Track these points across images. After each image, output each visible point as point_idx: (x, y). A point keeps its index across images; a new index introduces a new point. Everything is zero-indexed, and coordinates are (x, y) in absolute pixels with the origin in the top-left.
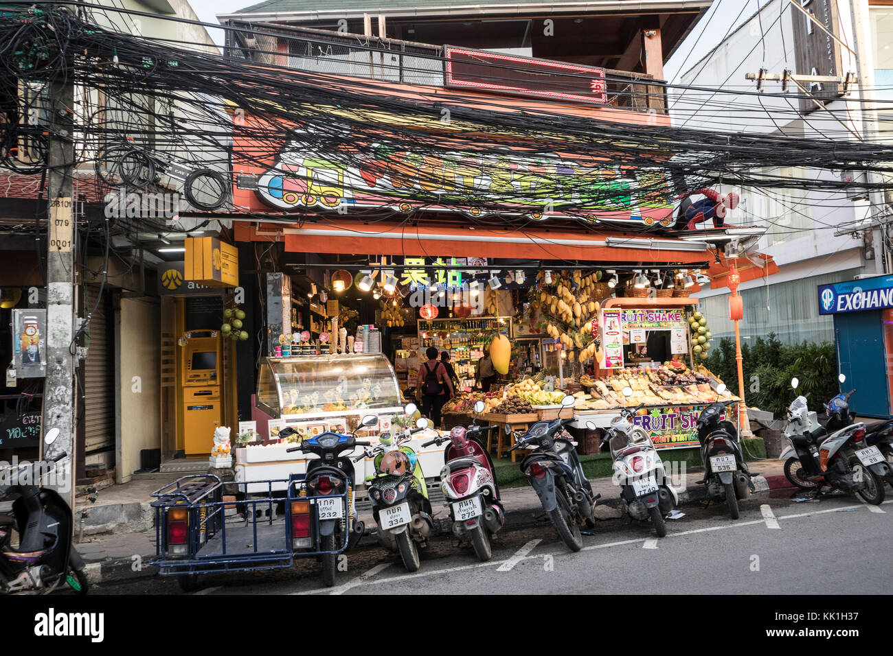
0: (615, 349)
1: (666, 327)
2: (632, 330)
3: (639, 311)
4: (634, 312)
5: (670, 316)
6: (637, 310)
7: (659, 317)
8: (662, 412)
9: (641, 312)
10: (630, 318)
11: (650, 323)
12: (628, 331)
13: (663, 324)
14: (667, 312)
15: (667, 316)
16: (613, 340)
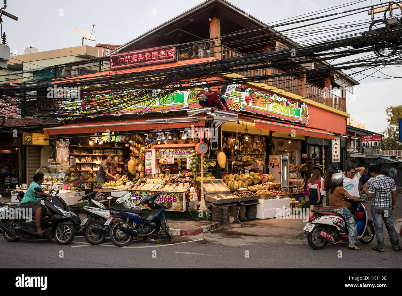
0: (150, 166)
1: (184, 157)
2: (168, 158)
3: (171, 150)
4: (170, 150)
5: (186, 152)
6: (171, 149)
7: (181, 152)
8: (146, 194)
9: (172, 150)
10: (167, 153)
11: (176, 155)
12: (166, 158)
13: (183, 155)
14: (185, 150)
15: (185, 152)
16: (149, 163)
